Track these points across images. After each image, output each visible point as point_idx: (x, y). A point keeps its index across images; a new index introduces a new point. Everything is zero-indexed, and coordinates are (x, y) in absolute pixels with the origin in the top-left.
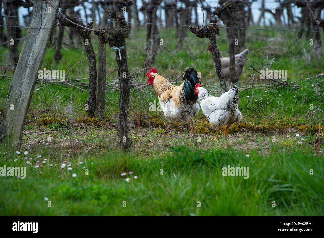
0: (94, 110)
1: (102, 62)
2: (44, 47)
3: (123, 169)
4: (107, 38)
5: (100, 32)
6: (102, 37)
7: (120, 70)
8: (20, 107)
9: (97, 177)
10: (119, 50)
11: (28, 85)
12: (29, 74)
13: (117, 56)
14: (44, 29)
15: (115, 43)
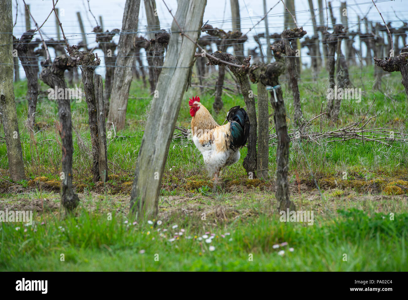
0: (254, 168)
1: (263, 108)
2: (181, 90)
3: (277, 239)
4: (258, 76)
5: (250, 68)
6: (252, 75)
7: (276, 115)
8: (154, 166)
9: (245, 251)
10: (274, 90)
11: (163, 139)
12: (163, 124)
13: (271, 97)
14: (181, 68)
15: (268, 82)
